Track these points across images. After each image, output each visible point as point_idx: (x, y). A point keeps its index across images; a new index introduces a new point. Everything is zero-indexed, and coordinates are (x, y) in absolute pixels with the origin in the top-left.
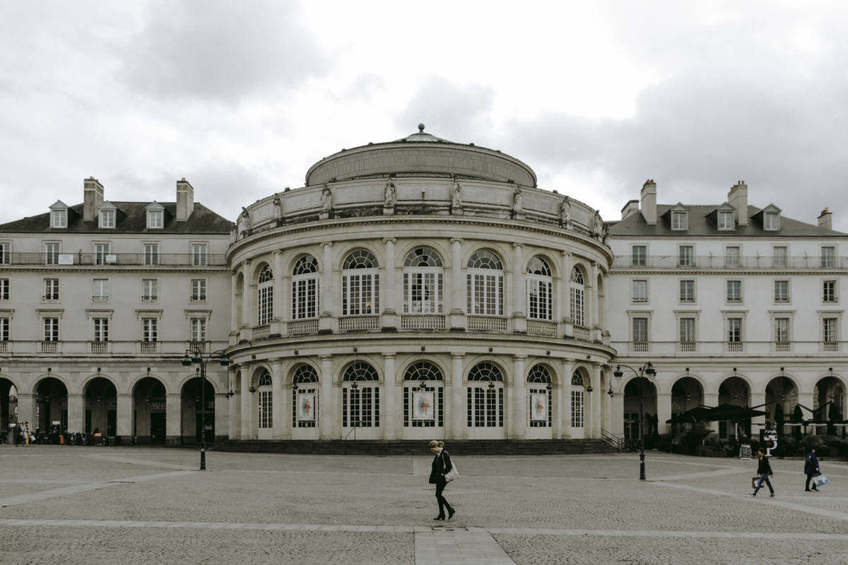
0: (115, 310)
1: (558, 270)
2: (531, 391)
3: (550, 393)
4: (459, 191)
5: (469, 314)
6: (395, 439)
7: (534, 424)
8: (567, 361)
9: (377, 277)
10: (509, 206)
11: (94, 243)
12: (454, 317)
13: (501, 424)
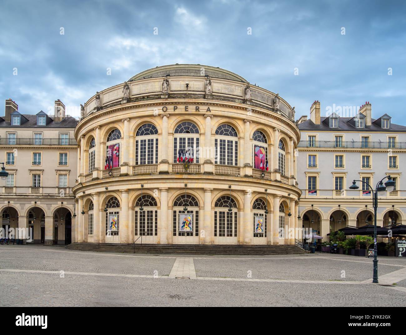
0: (18, 170)
1: (272, 140)
2: (255, 214)
3: (266, 216)
4: (210, 85)
5: (216, 164)
6: (167, 243)
7: (256, 235)
8: (277, 196)
9: (157, 140)
10: (242, 97)
11: (7, 133)
12: (206, 165)
13: (236, 235)
